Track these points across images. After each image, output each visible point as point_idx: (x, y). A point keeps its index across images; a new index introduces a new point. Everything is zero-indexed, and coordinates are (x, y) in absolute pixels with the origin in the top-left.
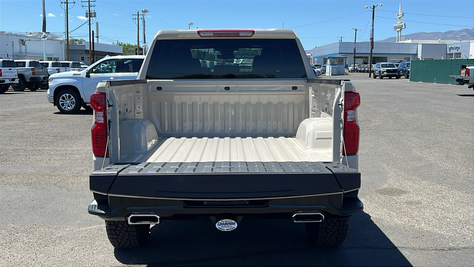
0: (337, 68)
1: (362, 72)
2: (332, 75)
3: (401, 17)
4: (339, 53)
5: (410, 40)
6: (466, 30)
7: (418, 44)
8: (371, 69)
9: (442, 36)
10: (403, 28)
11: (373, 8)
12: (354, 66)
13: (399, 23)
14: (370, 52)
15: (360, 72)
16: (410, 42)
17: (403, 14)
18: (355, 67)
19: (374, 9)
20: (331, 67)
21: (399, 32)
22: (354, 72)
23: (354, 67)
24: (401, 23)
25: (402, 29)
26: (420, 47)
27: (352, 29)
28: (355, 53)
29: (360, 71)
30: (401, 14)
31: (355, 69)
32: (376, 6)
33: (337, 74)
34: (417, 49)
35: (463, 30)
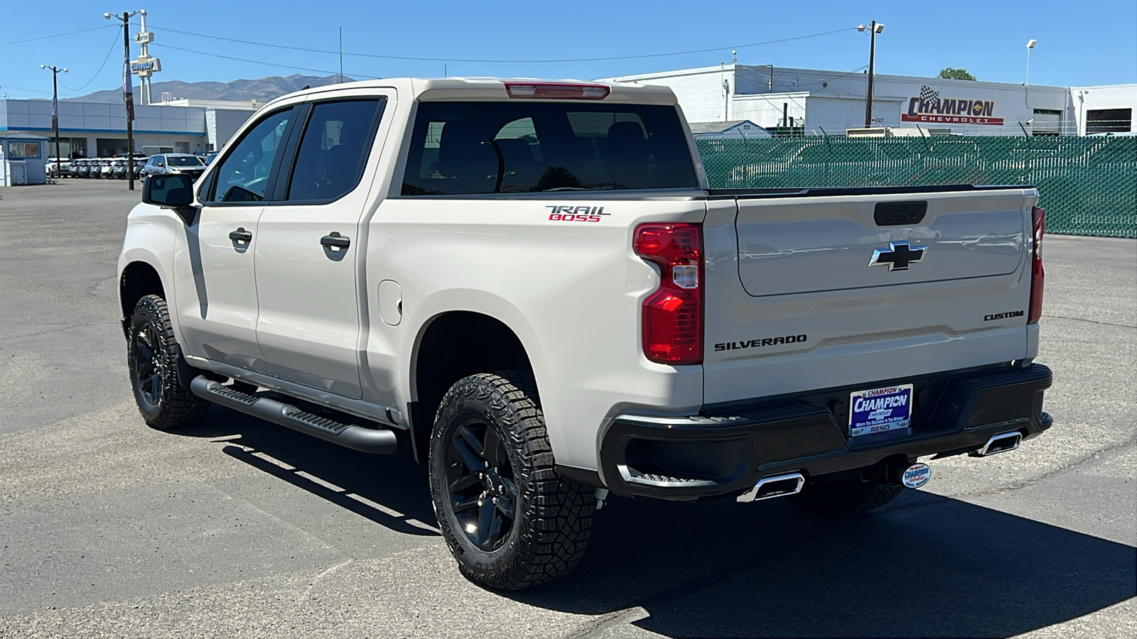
0: (25, 166)
1: (80, 177)
2: (13, 185)
3: (147, 43)
4: (9, 129)
5: (187, 101)
6: (276, 79)
7: (205, 110)
8: (131, 169)
9: (223, 91)
10: (155, 71)
11: (123, 17)
12: (59, 162)
13: (142, 56)
14: (126, 129)
15: (73, 177)
16: (187, 105)
17: (151, 35)
18: (61, 164)
19: (127, 21)
20: (8, 165)
21: (146, 78)
22: (60, 177)
23: (59, 165)
24: (147, 58)
25: (153, 73)
26: (211, 118)
27: (42, 66)
28: (55, 127)
29: (76, 175)
30: (147, 37)
31: (61, 169)
32: (132, 15)
33: (26, 183)
34: (203, 122)
35: (268, 78)
